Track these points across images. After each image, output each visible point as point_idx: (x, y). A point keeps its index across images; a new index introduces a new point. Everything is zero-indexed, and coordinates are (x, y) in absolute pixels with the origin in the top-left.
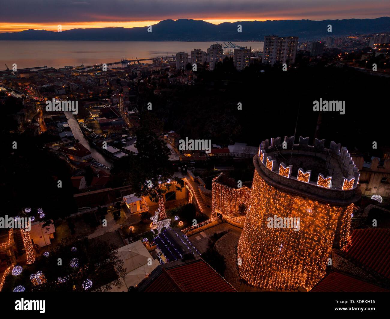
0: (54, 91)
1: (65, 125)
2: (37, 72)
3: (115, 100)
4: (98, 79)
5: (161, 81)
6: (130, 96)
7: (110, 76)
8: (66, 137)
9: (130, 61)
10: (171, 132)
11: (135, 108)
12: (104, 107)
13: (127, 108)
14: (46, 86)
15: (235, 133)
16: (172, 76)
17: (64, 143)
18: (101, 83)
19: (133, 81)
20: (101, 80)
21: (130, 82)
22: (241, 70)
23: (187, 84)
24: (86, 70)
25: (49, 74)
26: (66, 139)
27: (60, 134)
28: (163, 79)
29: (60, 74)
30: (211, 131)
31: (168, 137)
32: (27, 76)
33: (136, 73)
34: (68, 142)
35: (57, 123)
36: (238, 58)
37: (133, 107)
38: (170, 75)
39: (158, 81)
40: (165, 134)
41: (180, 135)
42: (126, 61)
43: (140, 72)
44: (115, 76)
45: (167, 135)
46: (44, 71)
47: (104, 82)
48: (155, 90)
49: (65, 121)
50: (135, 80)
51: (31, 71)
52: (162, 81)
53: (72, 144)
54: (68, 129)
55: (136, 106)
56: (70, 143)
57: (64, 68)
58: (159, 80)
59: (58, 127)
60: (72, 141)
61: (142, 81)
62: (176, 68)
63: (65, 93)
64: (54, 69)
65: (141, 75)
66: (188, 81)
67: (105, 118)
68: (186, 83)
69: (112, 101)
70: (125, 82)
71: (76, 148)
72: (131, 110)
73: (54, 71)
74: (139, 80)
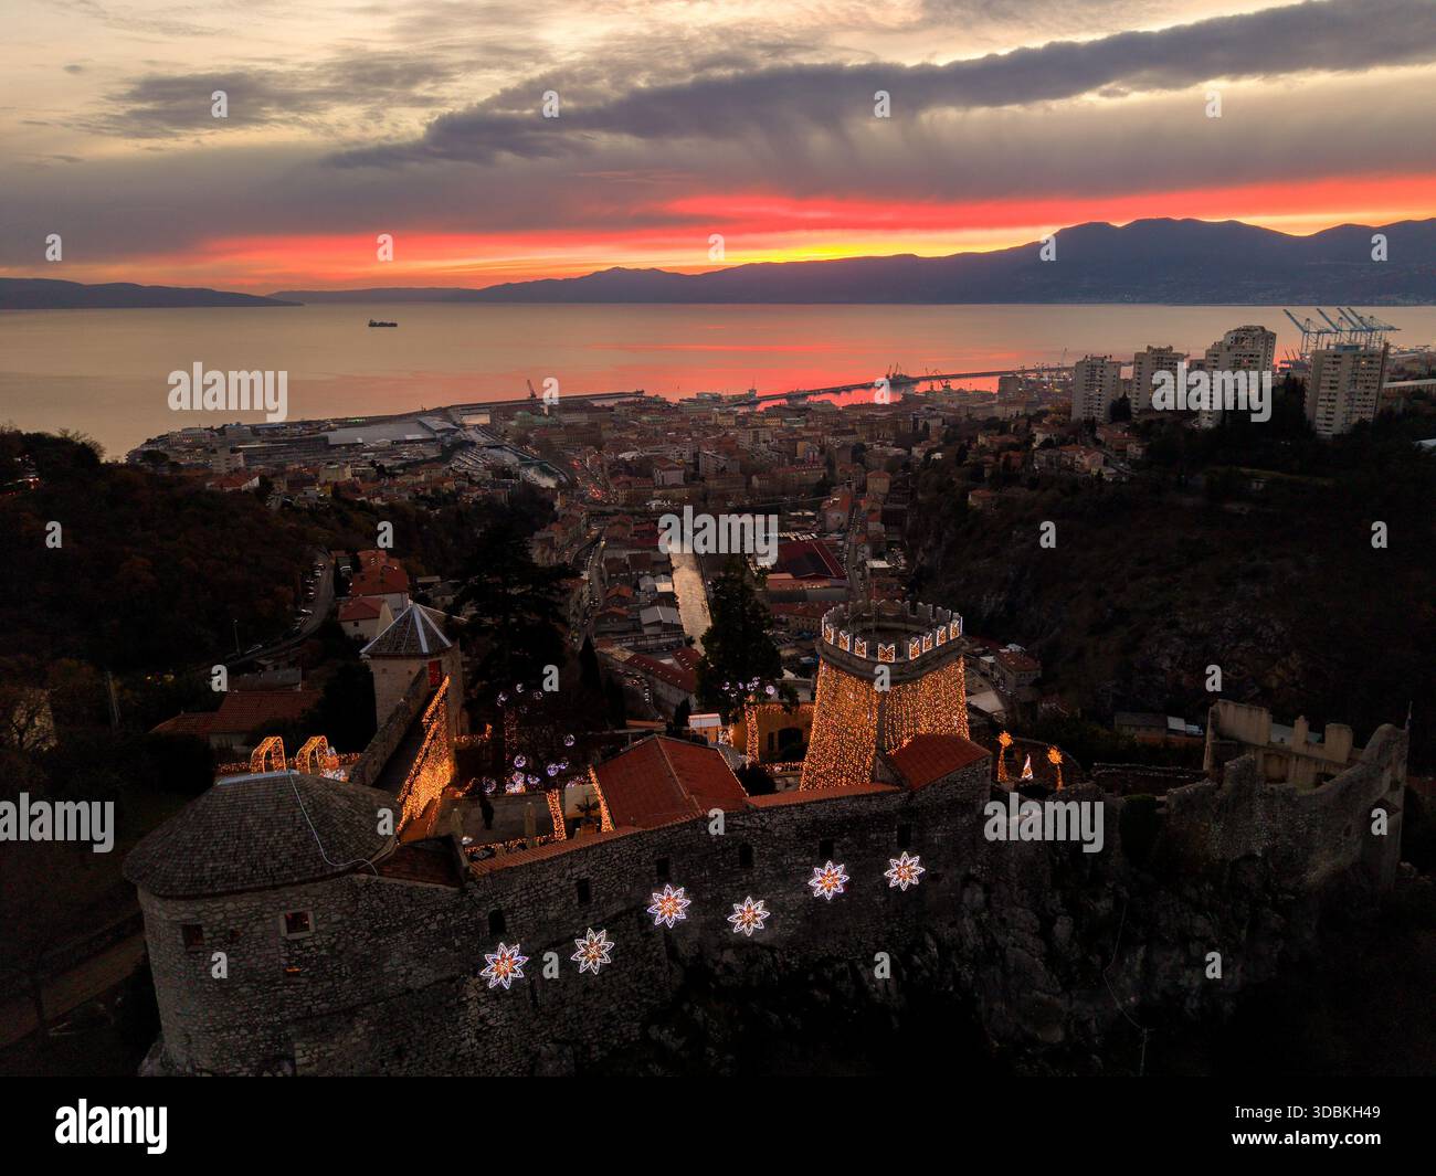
0: (650, 475)
1: (664, 587)
2: (611, 409)
3: (834, 515)
4: (793, 439)
5: (1002, 459)
6: (890, 506)
7: (834, 434)
8: (659, 623)
9: (916, 381)
10: (1013, 647)
11: (896, 551)
12: (796, 537)
13: (867, 549)
14: (628, 456)
15: (1275, 684)
16: (1047, 444)
17: (650, 642)
18: (800, 456)
19: (910, 453)
20: (801, 446)
21: (898, 457)
22: (1334, 435)
23: (1100, 474)
24: (761, 408)
25: (645, 418)
26: (657, 630)
27: (641, 612)
28: (1011, 453)
29: (677, 418)
30: (1166, 664)
31: (992, 666)
32: (581, 419)
33: (926, 426)
34: (661, 641)
35: (642, 576)
36: (1322, 385)
37: (890, 544)
38: (1040, 437)
39: (992, 459)
40: (985, 653)
41: (1038, 665)
42: (902, 380)
43: (938, 422)
44: (853, 432)
45: (989, 659)
46: (631, 408)
47: (811, 454)
48: (974, 492)
49: (663, 573)
50: (915, 450)
51: (597, 404)
52: (1008, 458)
53: (670, 649)
54: (670, 599)
55: (903, 548)
56: (668, 646)
57: (695, 397)
58: (997, 455)
59: (642, 588)
60: (672, 640)
61: (938, 456)
62: (1069, 413)
63: (682, 483)
64: (664, 402)
65: (944, 432)
66: (1106, 463)
67: (789, 576)
68: (1094, 471)
69: (823, 521)
70: (883, 454)
71: (682, 664)
72: (879, 557)
73: (664, 407)
74: (930, 452)
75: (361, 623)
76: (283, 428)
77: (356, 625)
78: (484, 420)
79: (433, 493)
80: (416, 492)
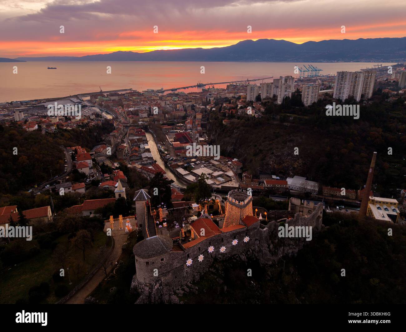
0: (138, 115)
1: (147, 147)
2: (124, 94)
3: (189, 125)
4: (176, 104)
5: (230, 112)
6: (202, 122)
7: (186, 102)
8: (147, 157)
9: (205, 85)
10: (235, 160)
11: (205, 135)
12: (179, 131)
13: (198, 135)
14: (131, 109)
15: (296, 166)
16: (241, 108)
17: (145, 162)
18: (178, 108)
19: (206, 107)
20: (178, 106)
21: (203, 108)
22: (308, 106)
23: (254, 116)
24: (165, 93)
25: (134, 98)
26: (147, 159)
27: (142, 154)
28: (233, 110)
29: (143, 97)
30: (271, 163)
31: (231, 164)
32: (116, 98)
33: (210, 100)
34: (148, 162)
35: (140, 144)
36: (306, 94)
37: (204, 133)
38: (239, 106)
39: (228, 111)
40: (229, 161)
41: (242, 164)
42: (202, 85)
43: (213, 98)
44: (191, 101)
45: (230, 163)
46: (129, 94)
47: (181, 108)
48: (224, 120)
49: (146, 143)
50: (208, 107)
51: (120, 93)
52: (232, 111)
53: (151, 164)
54: (148, 150)
55: (207, 134)
56: (150, 163)
58: (229, 110)
59: (141, 147)
60: (151, 161)
61: (214, 109)
62: (246, 98)
63: (147, 117)
64: (138, 93)
65: (214, 101)
66: (256, 113)
67: (179, 143)
68: (253, 115)
69: (186, 127)
70: (199, 108)
71: (154, 168)
72: (201, 136)
73: (139, 94)
74: (212, 108)
75: (82, 169)
76: (29, 102)
77: (81, 169)
78: (88, 98)
79: (82, 124)
80: (78, 124)
